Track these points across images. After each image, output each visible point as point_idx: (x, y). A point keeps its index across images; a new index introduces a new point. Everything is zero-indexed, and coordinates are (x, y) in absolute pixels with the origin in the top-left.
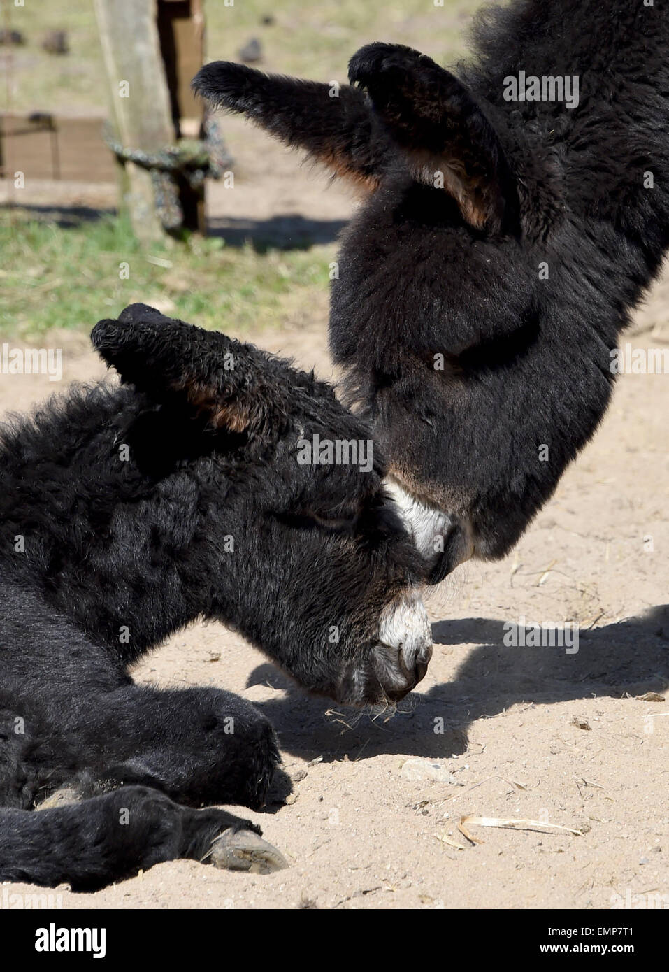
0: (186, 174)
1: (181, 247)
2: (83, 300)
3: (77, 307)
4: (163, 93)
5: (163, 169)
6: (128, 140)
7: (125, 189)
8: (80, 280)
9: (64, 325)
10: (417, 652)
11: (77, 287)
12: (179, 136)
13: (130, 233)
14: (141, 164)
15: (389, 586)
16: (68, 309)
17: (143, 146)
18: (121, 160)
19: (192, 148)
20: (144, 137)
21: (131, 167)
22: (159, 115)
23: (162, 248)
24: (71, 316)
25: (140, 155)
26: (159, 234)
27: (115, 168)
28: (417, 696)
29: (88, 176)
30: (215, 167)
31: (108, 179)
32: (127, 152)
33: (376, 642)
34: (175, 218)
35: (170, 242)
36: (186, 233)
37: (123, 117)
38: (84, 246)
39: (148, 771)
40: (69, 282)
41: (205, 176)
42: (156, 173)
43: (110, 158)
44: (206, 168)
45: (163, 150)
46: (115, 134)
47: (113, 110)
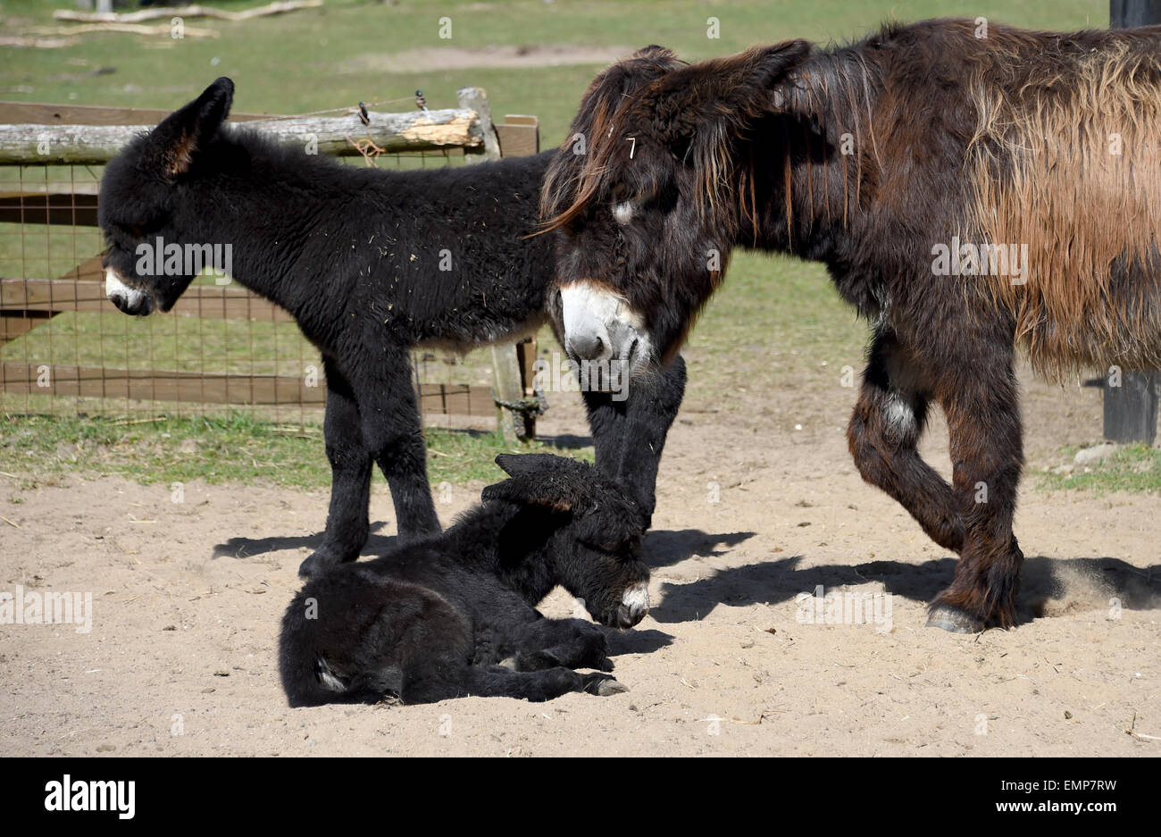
0: (528, 412)
1: (525, 445)
2: (482, 468)
3: (479, 471)
4: (518, 375)
5: (517, 410)
6: (502, 396)
7: (500, 419)
8: (480, 458)
9: (475, 478)
10: (638, 610)
11: (479, 462)
12: (525, 395)
13: (502, 438)
14: (506, 406)
15: (629, 580)
16: (476, 472)
17: (509, 399)
18: (499, 405)
19: (531, 400)
20: (510, 395)
21: (503, 408)
22: (517, 385)
23: (517, 446)
24: (477, 475)
25: (507, 403)
26: (515, 439)
27: (496, 409)
28: (633, 630)
29: (482, 413)
30: (541, 409)
31: (492, 414)
32: (501, 402)
33: (620, 603)
34: (523, 432)
35: (520, 443)
36: (528, 439)
37: (500, 386)
38: (481, 443)
39: (552, 655)
40: (476, 459)
41: (537, 413)
42: (514, 411)
43: (493, 404)
44: (537, 409)
45: (518, 401)
46: (496, 393)
47: (496, 383)
